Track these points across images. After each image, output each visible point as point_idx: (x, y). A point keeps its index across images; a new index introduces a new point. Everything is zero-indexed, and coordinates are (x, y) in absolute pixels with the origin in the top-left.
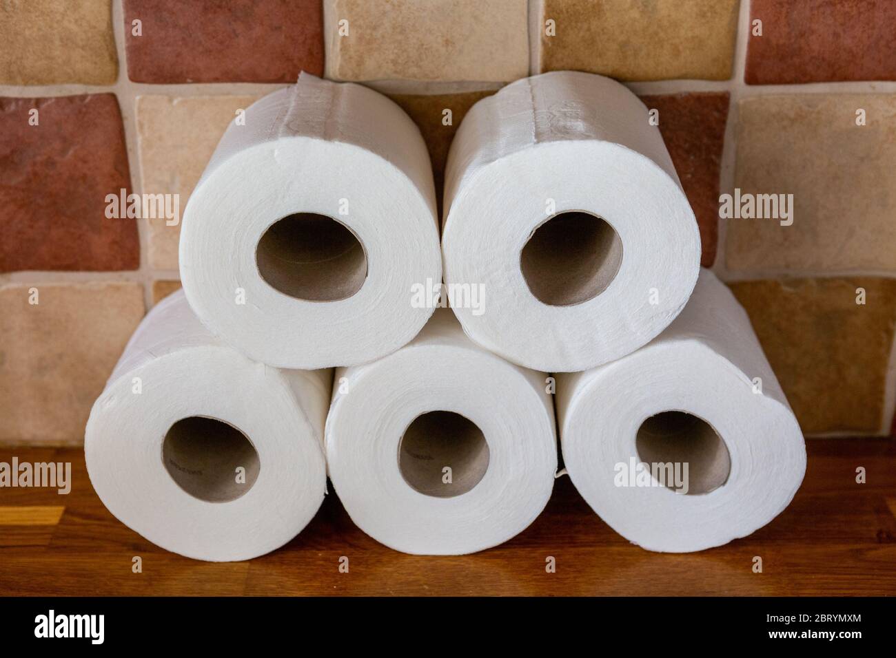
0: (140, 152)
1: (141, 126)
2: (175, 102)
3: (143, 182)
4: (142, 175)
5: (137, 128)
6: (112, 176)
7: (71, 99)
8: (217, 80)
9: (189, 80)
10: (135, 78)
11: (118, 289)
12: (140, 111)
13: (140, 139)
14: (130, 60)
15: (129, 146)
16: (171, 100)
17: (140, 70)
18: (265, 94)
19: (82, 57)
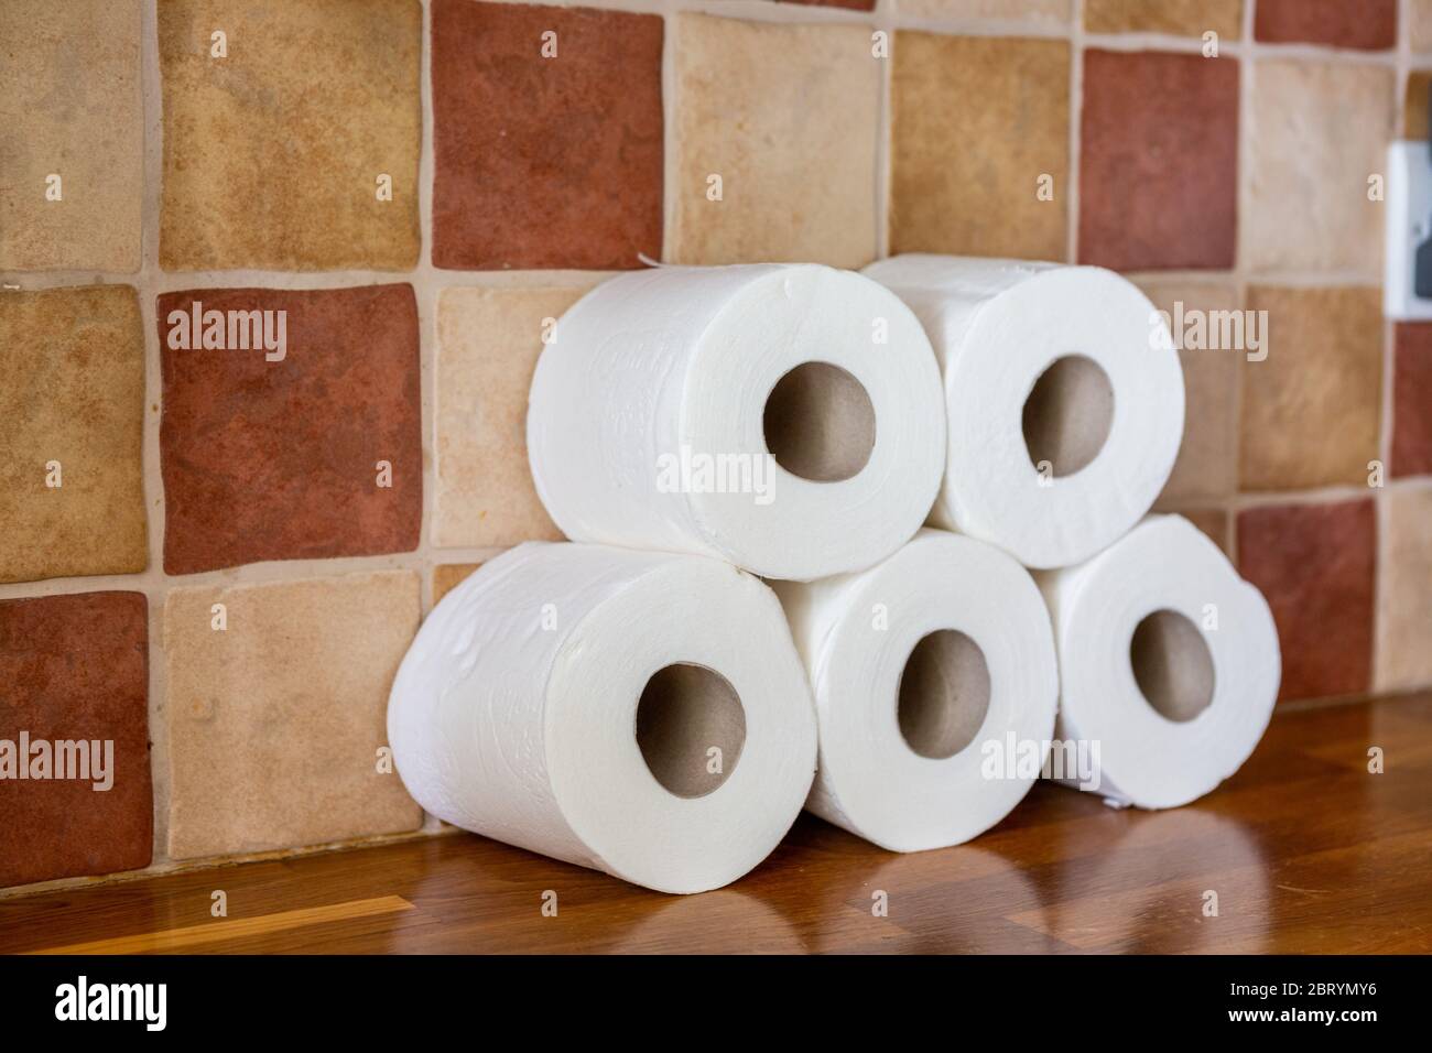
0: (435, 370)
1: (441, 329)
2: (487, 296)
3: (435, 414)
4: (436, 403)
5: (436, 335)
6: (399, 405)
7: (358, 291)
8: (539, 265)
9: (506, 266)
10: (440, 260)
11: (388, 580)
12: (441, 308)
13: (437, 352)
14: (436, 236)
15: (423, 360)
16: (480, 295)
17: (448, 250)
18: (593, 287)
19: (379, 230)
